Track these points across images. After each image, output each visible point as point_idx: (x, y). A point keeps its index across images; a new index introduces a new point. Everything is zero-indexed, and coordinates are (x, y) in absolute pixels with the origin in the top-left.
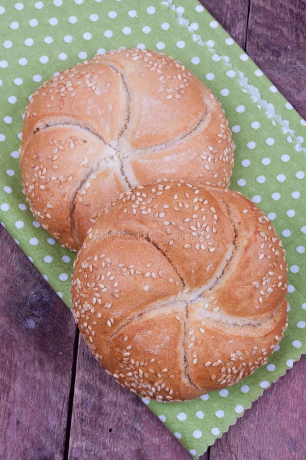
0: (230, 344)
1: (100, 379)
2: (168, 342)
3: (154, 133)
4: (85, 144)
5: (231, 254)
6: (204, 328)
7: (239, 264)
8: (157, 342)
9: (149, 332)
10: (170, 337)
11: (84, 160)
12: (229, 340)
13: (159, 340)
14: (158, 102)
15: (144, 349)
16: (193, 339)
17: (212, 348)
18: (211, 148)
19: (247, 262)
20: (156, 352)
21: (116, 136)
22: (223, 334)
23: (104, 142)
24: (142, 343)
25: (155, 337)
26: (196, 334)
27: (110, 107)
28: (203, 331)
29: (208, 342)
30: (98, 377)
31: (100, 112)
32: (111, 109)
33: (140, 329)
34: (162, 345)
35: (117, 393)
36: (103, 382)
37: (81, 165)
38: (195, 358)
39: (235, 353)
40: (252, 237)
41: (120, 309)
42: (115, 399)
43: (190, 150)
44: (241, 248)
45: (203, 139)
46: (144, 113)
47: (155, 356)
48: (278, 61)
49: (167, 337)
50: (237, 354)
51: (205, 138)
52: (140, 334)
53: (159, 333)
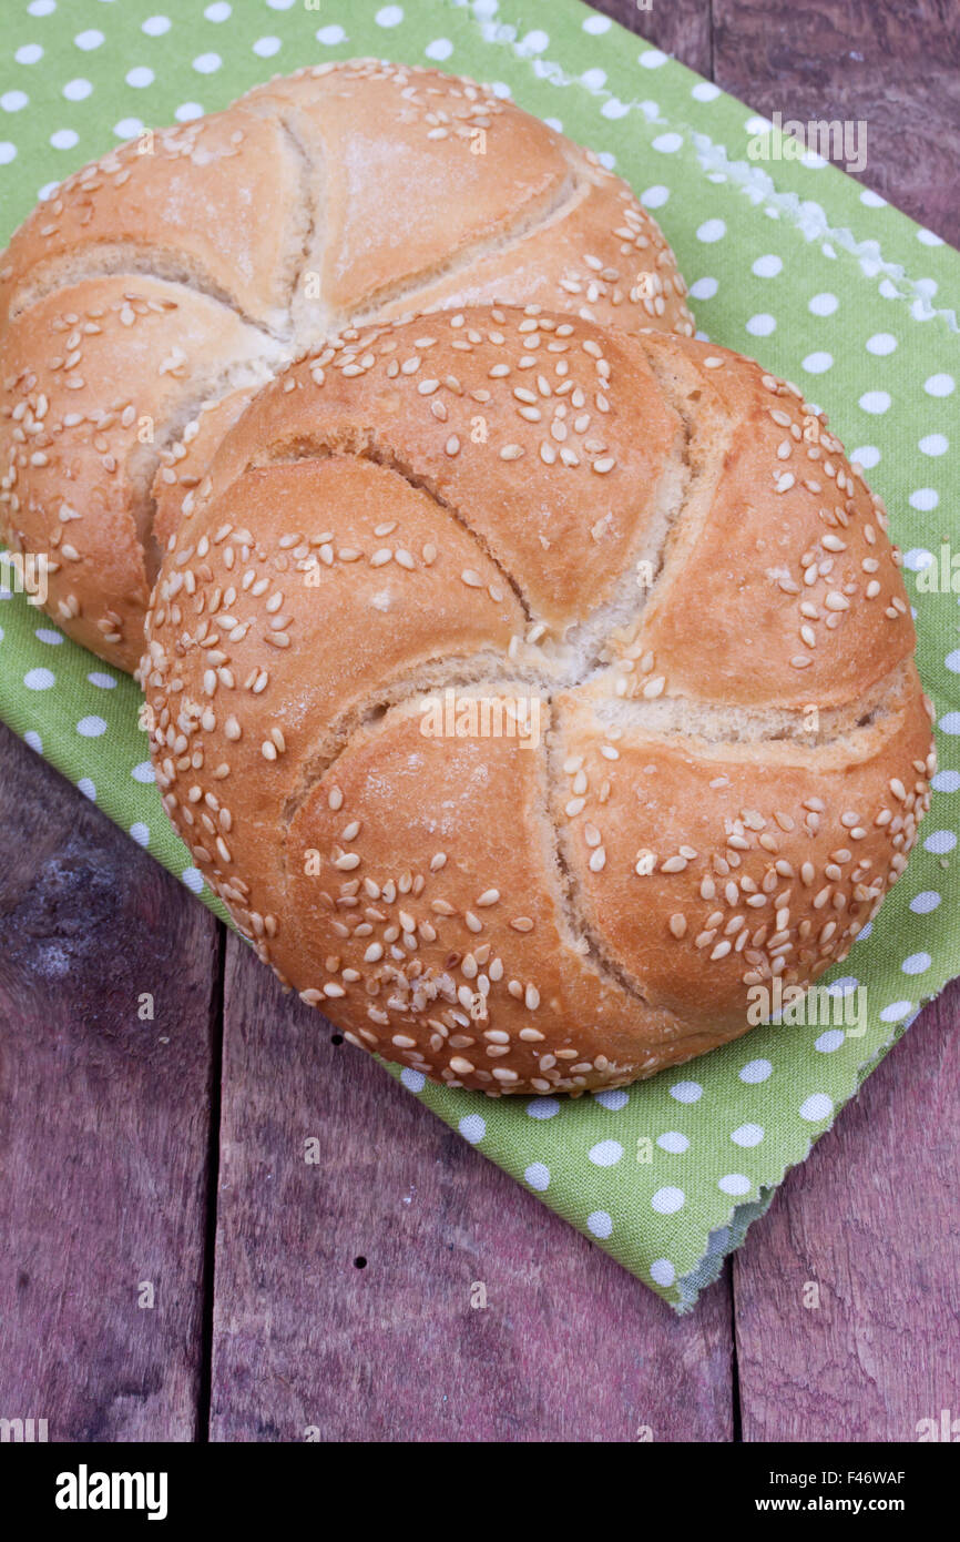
0: (718, 790)
1: (310, 1100)
2: (485, 786)
3: (395, 241)
4: (173, 314)
5: (679, 493)
6: (616, 744)
7: (710, 514)
8: (447, 788)
9: (413, 758)
10: (490, 768)
11: (170, 355)
12: (712, 779)
13: (449, 782)
14: (400, 148)
15: (404, 819)
16: (580, 785)
17: (650, 805)
18: (594, 262)
19: (738, 505)
20: (447, 825)
21: (279, 289)
22: (689, 761)
23: (240, 311)
24: (393, 802)
25: (437, 773)
26: (589, 768)
27: (246, 194)
28: (611, 753)
29: (635, 785)
30: (300, 1094)
31: (210, 208)
32: (249, 200)
33: (381, 756)
34: (466, 795)
35: (373, 1140)
36: (319, 1110)
37: (162, 370)
38: (594, 848)
39: (742, 818)
40: (742, 426)
41: (299, 689)
42: (367, 1159)
43: (520, 270)
44: (713, 468)
45: (566, 241)
46: (355, 189)
47: (446, 840)
48: (822, 97)
49: (481, 770)
50: (748, 822)
51: (572, 240)
52: (381, 772)
53: (448, 758)
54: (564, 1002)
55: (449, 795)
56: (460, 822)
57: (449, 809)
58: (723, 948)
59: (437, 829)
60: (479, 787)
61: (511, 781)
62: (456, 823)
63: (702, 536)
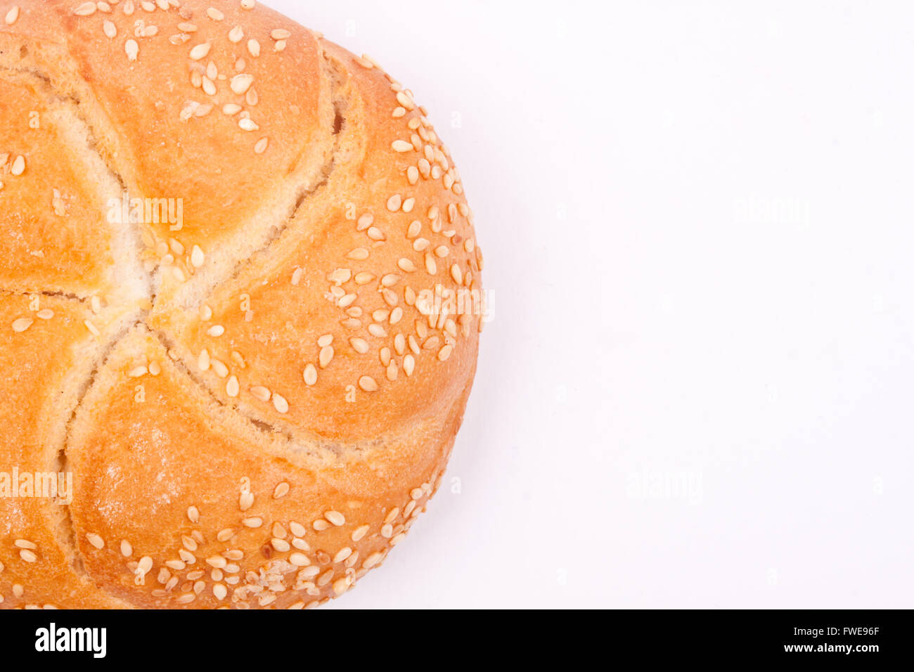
54: (357, 498)
55: (154, 472)
56: (179, 479)
57: (164, 479)
58: (409, 363)
59: (171, 498)
60: (166, 447)
61: (179, 418)
62: (177, 484)
63: (120, 138)
